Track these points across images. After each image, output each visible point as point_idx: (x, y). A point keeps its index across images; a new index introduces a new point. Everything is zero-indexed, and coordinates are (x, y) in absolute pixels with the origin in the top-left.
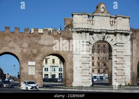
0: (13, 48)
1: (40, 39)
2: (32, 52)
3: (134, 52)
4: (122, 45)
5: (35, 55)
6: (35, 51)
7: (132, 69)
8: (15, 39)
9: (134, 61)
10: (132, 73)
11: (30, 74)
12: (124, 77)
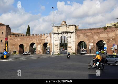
0: (34, 41)
1: (42, 37)
2: (39, 42)
3: (76, 40)
4: (71, 37)
5: (40, 43)
6: (40, 42)
7: (75, 47)
8: (35, 38)
9: (76, 43)
10: (75, 49)
11: (39, 50)
12: (72, 50)
